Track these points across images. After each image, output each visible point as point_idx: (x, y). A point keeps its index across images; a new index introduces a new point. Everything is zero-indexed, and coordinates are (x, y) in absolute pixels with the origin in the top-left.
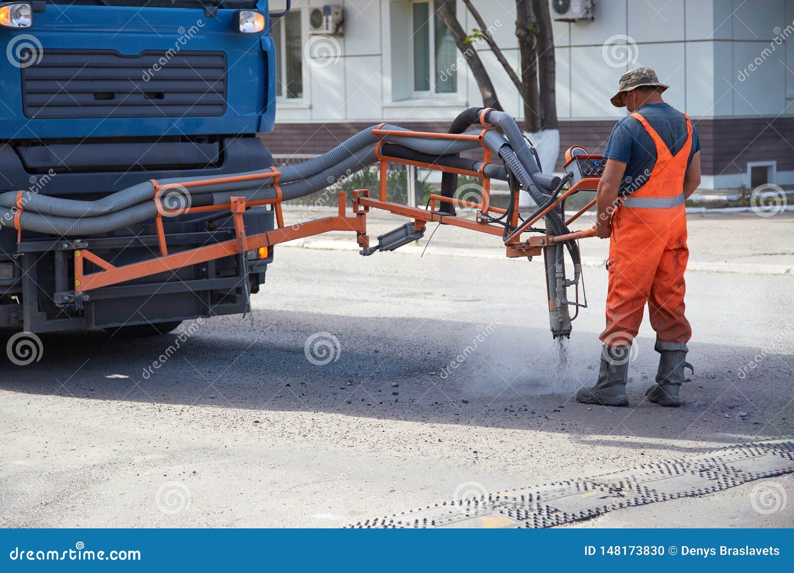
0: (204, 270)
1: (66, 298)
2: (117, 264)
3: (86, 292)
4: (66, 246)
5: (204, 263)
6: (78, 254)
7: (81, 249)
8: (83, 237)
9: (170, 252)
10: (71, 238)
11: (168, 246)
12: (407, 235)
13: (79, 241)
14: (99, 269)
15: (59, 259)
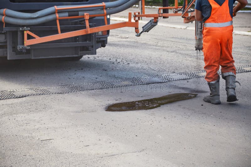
0: (77, 39)
1: (21, 48)
2: (40, 36)
3: (28, 46)
4: (21, 29)
5: (78, 36)
6: (25, 32)
7: (26, 30)
8: (28, 26)
9: (61, 33)
10: (23, 26)
11: (61, 30)
12: (151, 24)
13: (25, 27)
14: (33, 38)
15: (19, 33)
